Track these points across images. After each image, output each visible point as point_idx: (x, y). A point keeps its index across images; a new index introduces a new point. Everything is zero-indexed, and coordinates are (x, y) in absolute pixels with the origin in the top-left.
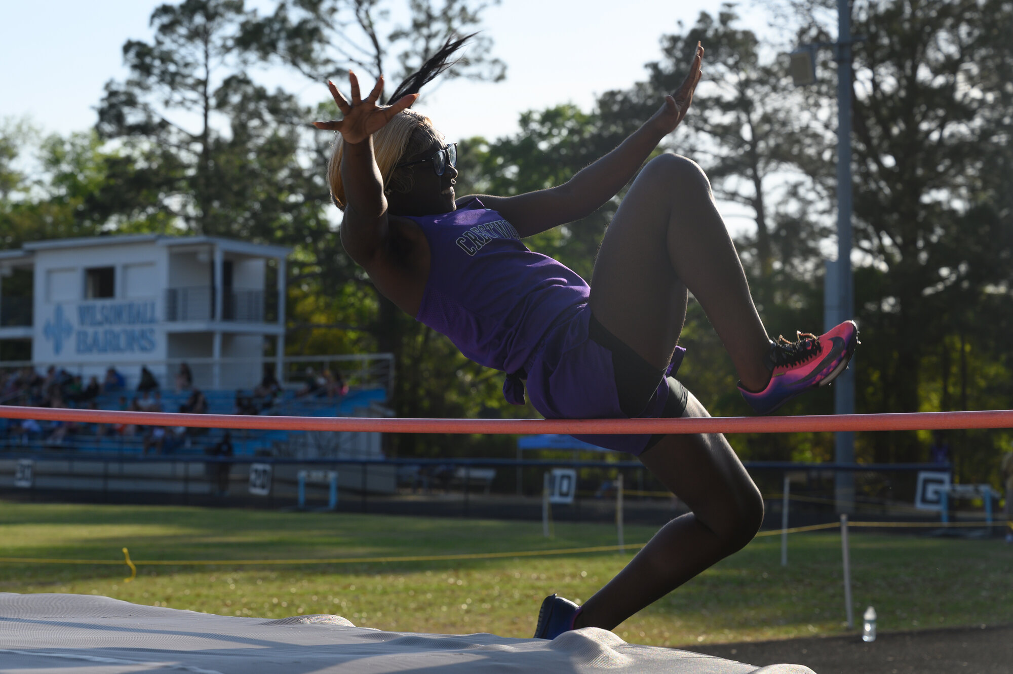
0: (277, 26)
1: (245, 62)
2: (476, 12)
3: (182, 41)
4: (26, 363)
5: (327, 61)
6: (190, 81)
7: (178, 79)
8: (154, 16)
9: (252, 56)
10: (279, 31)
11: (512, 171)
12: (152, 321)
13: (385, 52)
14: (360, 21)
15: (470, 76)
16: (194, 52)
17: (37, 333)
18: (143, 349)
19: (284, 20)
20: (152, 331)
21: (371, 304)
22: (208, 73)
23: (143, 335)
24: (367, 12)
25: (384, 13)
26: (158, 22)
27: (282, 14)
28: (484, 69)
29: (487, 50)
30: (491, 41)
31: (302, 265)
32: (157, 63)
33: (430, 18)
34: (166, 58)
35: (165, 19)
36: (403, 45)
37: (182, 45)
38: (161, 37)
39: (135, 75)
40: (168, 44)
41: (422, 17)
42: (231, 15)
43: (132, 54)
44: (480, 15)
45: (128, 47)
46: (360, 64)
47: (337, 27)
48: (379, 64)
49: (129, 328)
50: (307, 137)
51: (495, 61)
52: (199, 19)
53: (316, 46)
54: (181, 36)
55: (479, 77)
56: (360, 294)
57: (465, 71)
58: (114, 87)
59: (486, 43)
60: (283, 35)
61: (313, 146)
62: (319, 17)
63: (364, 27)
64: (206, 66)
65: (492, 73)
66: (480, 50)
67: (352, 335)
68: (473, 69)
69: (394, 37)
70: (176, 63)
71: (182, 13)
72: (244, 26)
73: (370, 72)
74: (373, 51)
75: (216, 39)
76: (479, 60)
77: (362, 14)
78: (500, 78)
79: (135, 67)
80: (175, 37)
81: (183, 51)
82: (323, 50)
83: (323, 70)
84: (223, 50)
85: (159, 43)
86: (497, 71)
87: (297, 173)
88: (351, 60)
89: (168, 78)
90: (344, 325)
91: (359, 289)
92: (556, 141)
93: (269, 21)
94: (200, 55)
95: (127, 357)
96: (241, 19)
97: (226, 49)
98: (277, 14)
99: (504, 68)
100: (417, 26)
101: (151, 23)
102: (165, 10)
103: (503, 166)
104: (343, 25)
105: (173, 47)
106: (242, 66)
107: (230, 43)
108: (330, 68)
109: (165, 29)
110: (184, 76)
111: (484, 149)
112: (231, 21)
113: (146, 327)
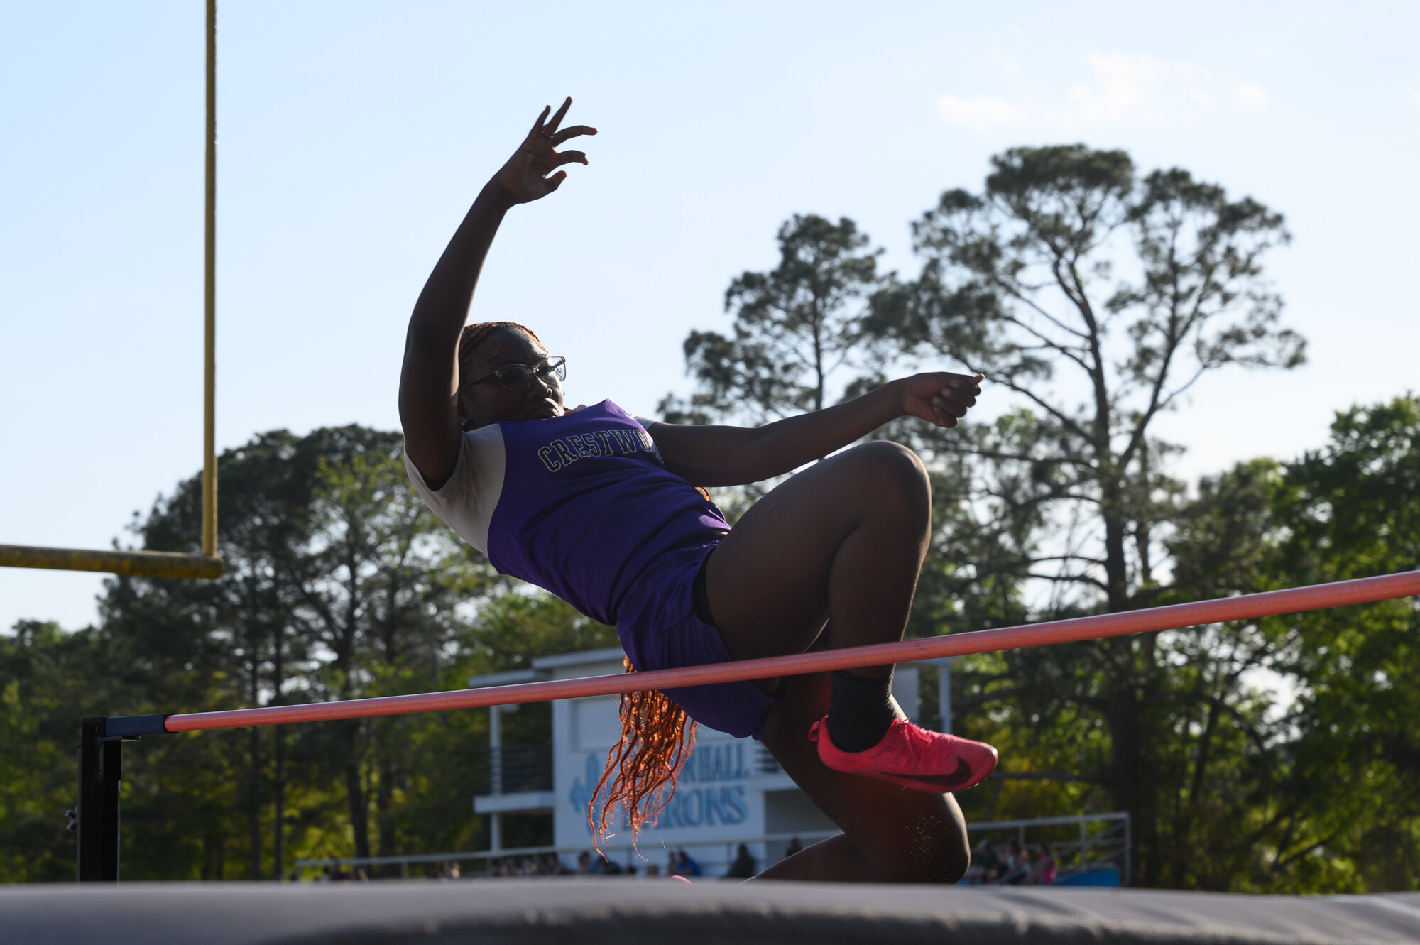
0: (925, 297)
1: (880, 358)
2: (1250, 257)
3: (778, 329)
4: (546, 850)
5: (1010, 349)
6: (793, 392)
7: (775, 391)
8: (730, 293)
9: (890, 346)
10: (930, 304)
11: (1322, 513)
12: (739, 774)
13: (1104, 330)
14: (1061, 281)
15: (1244, 360)
16: (797, 346)
17: (560, 800)
18: (728, 820)
19: (936, 288)
20: (740, 791)
21: (1100, 738)
22: (821, 378)
23: (726, 796)
24: (1071, 266)
25: (1102, 267)
26: (737, 302)
27: (932, 276)
28: (1268, 347)
29: (1272, 317)
30: (1280, 303)
31: (985, 679)
32: (741, 367)
33: (1176, 270)
34: (754, 358)
35: (750, 297)
36: (1135, 313)
37: (778, 337)
38: (744, 326)
39: (705, 389)
40: (757, 335)
41: (1162, 268)
42: (855, 284)
43: (698, 357)
44: (1256, 262)
45: (692, 343)
46: (1063, 350)
47: (1025, 293)
48: (1095, 349)
49: (704, 786)
50: (983, 474)
51: (1287, 334)
52: (803, 295)
53: (991, 326)
54: (776, 323)
55: (1261, 360)
56: (1085, 723)
57: (1237, 351)
58: (674, 408)
59: (1270, 306)
60: (936, 309)
61: (994, 485)
62: (993, 280)
63: (1067, 291)
64: (818, 368)
65: (1279, 352)
66: (1260, 318)
67: (1073, 790)
68: (1250, 349)
69: (1117, 303)
70: (770, 367)
71: (777, 287)
72: (875, 300)
73: (1081, 363)
74: (1085, 329)
75: (832, 322)
76: (1259, 333)
77: (1064, 271)
78: (1295, 361)
79: (704, 374)
80: (768, 324)
81: (781, 346)
82: (1001, 330)
83: (1003, 363)
84: (843, 342)
85: (742, 334)
86: (1290, 348)
87: (968, 529)
88: (1050, 344)
89: (758, 389)
90: (1060, 774)
91: (1080, 714)
92: (1397, 455)
93: (915, 288)
94: (807, 350)
95: (702, 833)
96: (872, 288)
97: (849, 339)
98: (925, 278)
99: (1302, 345)
100: (1155, 282)
101: (728, 305)
102: (749, 281)
103: (1306, 503)
104: (1034, 289)
105: (767, 339)
106: (876, 365)
107: (855, 328)
108: (1015, 359)
109: (749, 312)
110: (785, 386)
111: (1273, 476)
112: (856, 293)
113: (731, 784)
